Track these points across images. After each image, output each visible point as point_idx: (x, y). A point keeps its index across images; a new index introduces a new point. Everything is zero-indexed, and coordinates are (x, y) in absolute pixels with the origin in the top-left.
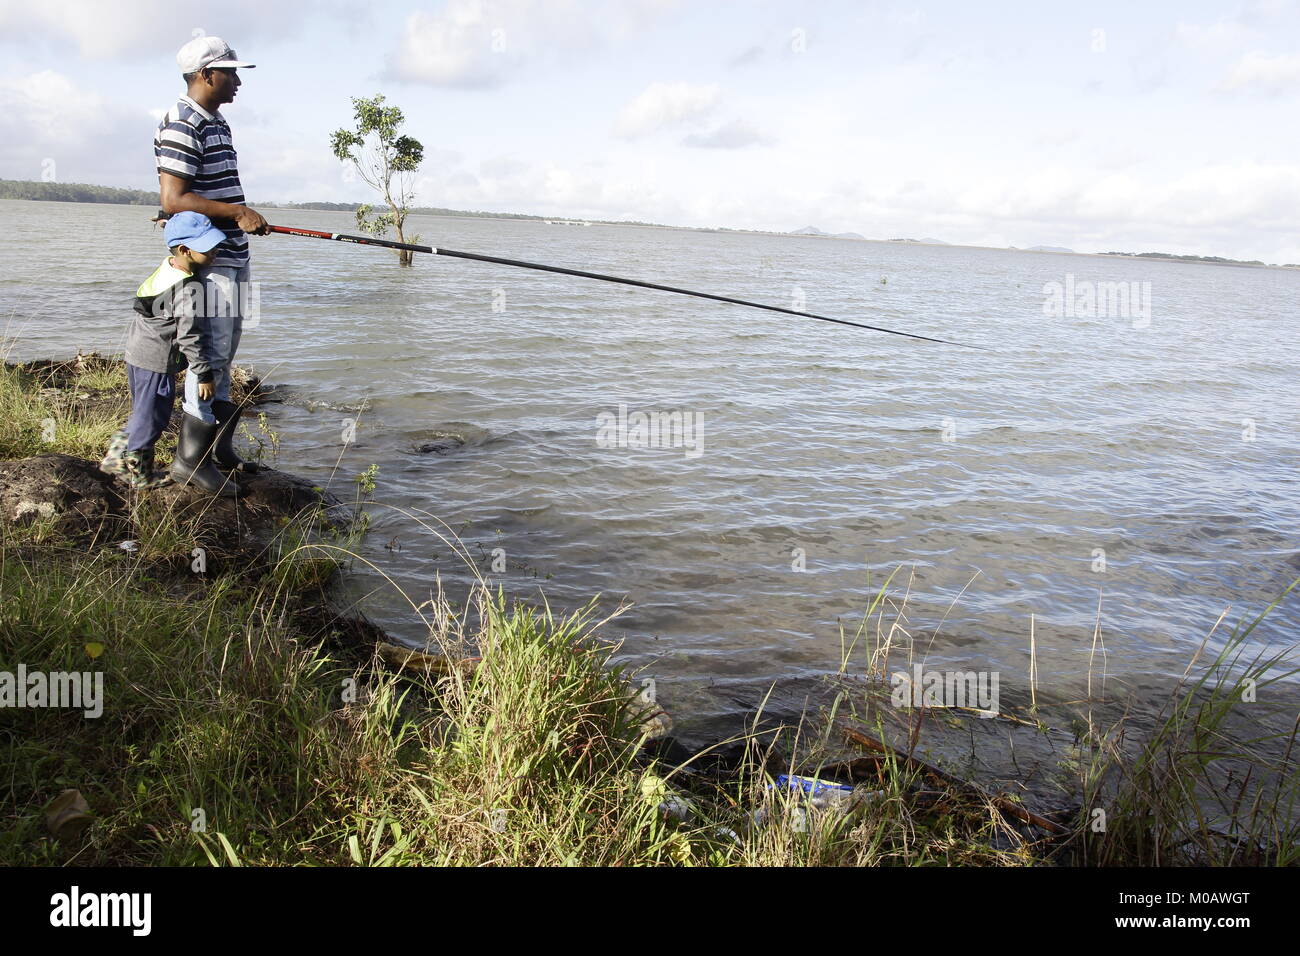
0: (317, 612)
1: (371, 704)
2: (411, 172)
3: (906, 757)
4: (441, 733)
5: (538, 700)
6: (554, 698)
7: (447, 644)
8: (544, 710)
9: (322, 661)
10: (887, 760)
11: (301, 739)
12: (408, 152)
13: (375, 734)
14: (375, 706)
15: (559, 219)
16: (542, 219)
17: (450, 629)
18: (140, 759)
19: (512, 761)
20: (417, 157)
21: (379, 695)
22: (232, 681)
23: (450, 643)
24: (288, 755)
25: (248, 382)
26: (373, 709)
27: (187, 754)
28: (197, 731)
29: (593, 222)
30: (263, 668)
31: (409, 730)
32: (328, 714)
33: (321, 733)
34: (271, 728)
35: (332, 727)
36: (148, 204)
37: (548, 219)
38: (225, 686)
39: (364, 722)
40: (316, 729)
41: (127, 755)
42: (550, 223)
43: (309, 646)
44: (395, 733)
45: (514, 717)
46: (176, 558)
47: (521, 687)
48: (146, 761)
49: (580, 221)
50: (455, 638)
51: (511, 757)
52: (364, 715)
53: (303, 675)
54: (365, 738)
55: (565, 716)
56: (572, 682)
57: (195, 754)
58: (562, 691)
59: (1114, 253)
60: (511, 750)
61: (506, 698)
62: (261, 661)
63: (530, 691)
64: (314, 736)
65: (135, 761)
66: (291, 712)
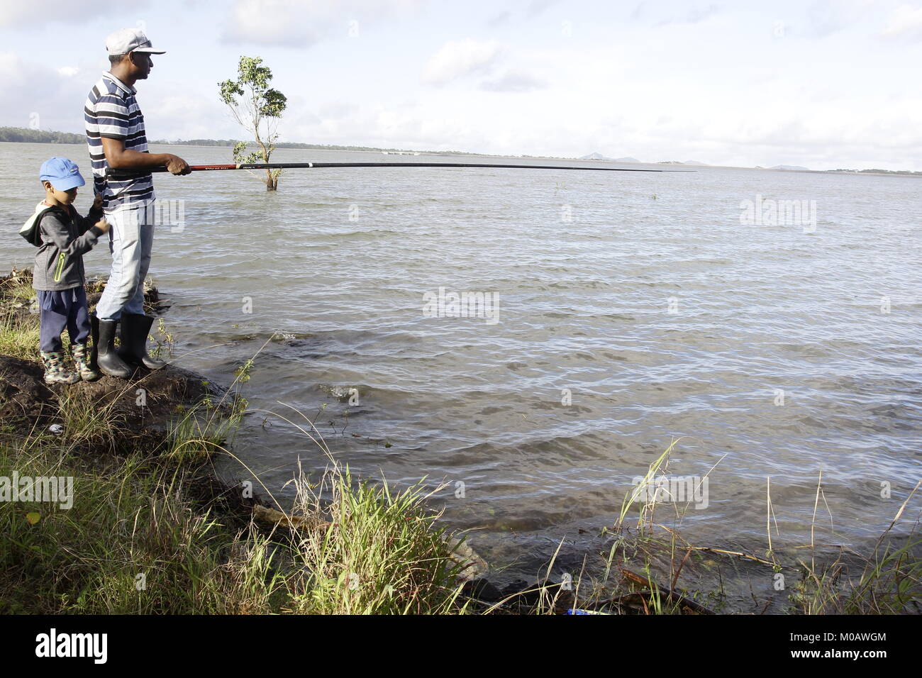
0: (206, 480)
1: (249, 560)
2: (276, 119)
3: (668, 592)
4: (303, 584)
5: (378, 557)
6: (390, 556)
7: (307, 513)
8: (383, 565)
9: (211, 525)
10: (652, 596)
11: (195, 588)
12: (275, 101)
13: (253, 583)
14: (251, 562)
15: (393, 150)
16: (381, 150)
17: (310, 501)
18: (70, 604)
19: (358, 605)
20: (281, 106)
21: (256, 553)
22: (140, 541)
23: (309, 512)
24: (184, 600)
25: (148, 292)
26: (250, 565)
27: (106, 600)
28: (114, 581)
29: (422, 152)
30: (165, 530)
31: (278, 580)
32: (216, 567)
33: (210, 583)
34: (171, 578)
35: (218, 577)
36: (66, 143)
37: (386, 150)
38: (135, 546)
39: (244, 573)
40: (207, 580)
41: (60, 602)
42: (386, 153)
43: (200, 514)
44: (268, 582)
45: (360, 570)
46: (94, 439)
47: (364, 549)
48: (75, 606)
49: (411, 151)
50: (313, 508)
51: (358, 601)
52: (244, 569)
53: (195, 536)
54: (245, 587)
55: (399, 570)
56: (405, 543)
57: (113, 600)
58: (397, 551)
59: (841, 170)
60: (358, 598)
61: (354, 557)
62: (163, 526)
63: (372, 552)
64: (205, 585)
65: (66, 605)
66: (187, 566)
